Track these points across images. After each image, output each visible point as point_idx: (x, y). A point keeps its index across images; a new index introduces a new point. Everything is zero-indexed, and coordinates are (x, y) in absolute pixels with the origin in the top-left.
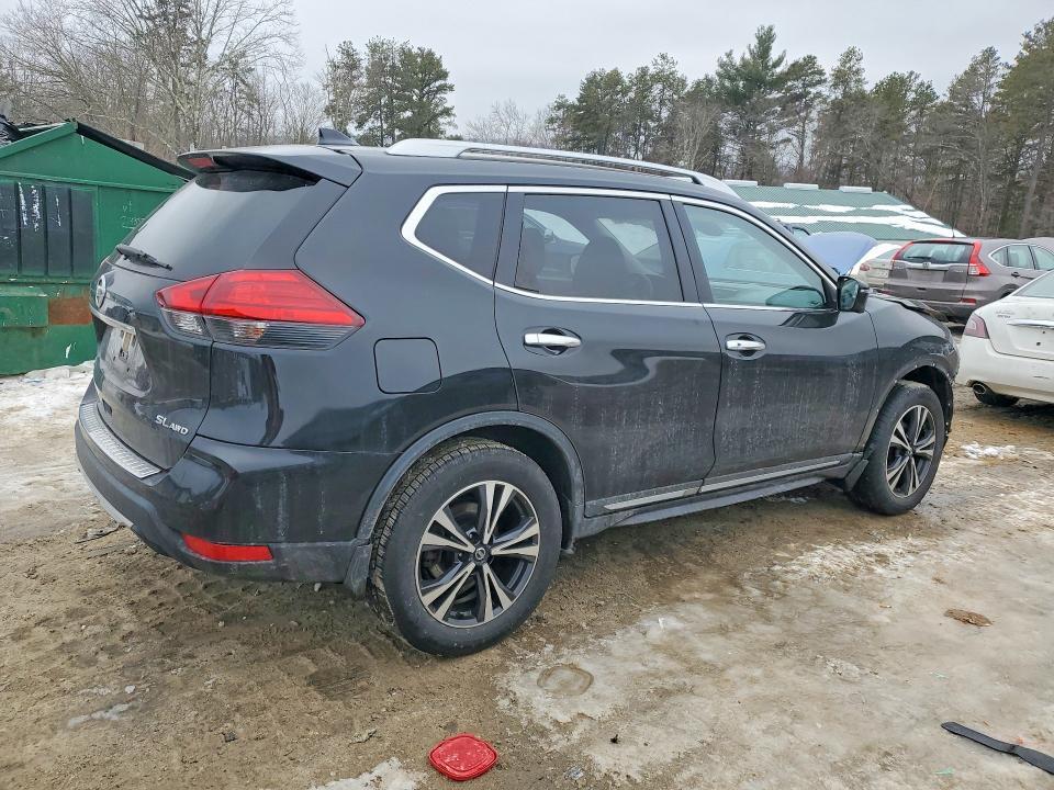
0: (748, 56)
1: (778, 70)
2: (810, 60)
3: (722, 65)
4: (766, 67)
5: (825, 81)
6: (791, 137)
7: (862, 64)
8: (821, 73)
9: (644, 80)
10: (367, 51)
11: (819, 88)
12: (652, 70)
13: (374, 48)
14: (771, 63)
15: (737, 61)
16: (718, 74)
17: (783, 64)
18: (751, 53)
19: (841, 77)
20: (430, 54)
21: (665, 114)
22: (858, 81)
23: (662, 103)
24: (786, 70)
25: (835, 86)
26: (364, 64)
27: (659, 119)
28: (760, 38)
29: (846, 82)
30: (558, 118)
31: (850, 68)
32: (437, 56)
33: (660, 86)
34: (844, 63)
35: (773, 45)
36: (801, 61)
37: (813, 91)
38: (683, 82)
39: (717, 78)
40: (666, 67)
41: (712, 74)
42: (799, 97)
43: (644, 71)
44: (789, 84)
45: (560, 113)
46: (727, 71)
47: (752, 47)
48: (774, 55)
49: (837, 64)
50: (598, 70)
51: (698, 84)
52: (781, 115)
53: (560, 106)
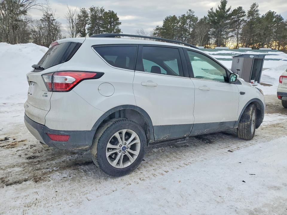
0: (218, 9)
1: (228, 13)
2: (240, 8)
3: (209, 13)
4: (225, 12)
5: (245, 15)
6: (233, 35)
7: (258, 8)
8: (244, 12)
9: (184, 19)
10: (90, 11)
11: (243, 18)
12: (186, 15)
13: (92, 10)
14: (226, 11)
15: (215, 11)
16: (208, 15)
17: (230, 10)
18: (219, 8)
19: (251, 13)
20: (113, 12)
21: (191, 30)
22: (257, 14)
23: (190, 26)
24: (231, 13)
25: (249, 16)
26: (89, 15)
27: (189, 32)
28: (222, 3)
29: (252, 15)
30: (157, 33)
31: (254, 10)
32: (115, 12)
33: (189, 20)
34: (252, 8)
35: (227, 5)
36: (237, 9)
37: (241, 19)
38: (197, 19)
39: (208, 17)
40: (191, 14)
41: (206, 16)
42: (236, 21)
43: (184, 16)
44: (233, 17)
45: (157, 31)
46: (211, 14)
47: (219, 6)
48: (227, 8)
49: (249, 9)
50: (169, 16)
51: (202, 19)
52: (230, 28)
53: (157, 29)
